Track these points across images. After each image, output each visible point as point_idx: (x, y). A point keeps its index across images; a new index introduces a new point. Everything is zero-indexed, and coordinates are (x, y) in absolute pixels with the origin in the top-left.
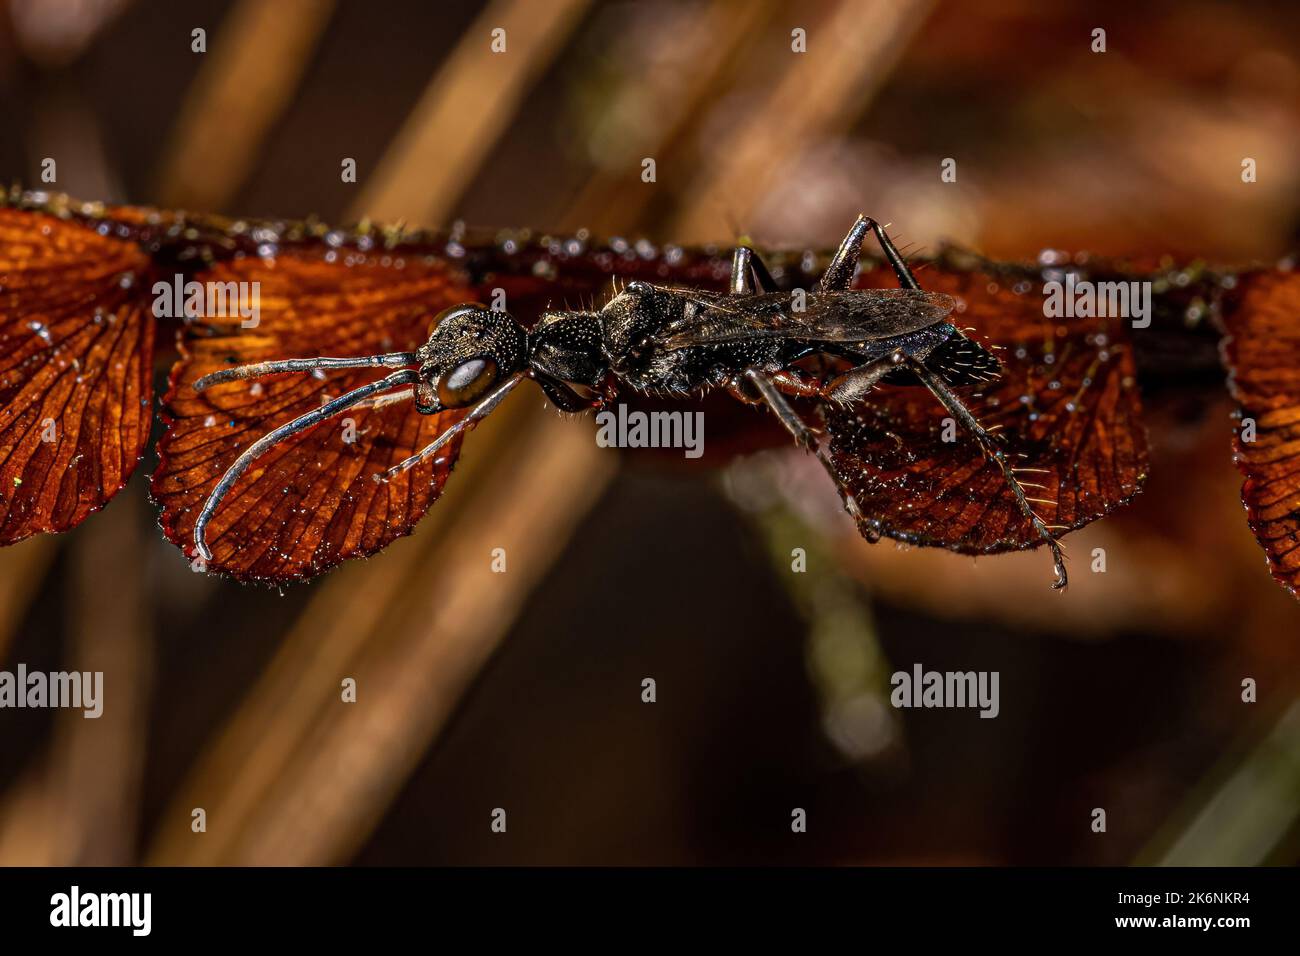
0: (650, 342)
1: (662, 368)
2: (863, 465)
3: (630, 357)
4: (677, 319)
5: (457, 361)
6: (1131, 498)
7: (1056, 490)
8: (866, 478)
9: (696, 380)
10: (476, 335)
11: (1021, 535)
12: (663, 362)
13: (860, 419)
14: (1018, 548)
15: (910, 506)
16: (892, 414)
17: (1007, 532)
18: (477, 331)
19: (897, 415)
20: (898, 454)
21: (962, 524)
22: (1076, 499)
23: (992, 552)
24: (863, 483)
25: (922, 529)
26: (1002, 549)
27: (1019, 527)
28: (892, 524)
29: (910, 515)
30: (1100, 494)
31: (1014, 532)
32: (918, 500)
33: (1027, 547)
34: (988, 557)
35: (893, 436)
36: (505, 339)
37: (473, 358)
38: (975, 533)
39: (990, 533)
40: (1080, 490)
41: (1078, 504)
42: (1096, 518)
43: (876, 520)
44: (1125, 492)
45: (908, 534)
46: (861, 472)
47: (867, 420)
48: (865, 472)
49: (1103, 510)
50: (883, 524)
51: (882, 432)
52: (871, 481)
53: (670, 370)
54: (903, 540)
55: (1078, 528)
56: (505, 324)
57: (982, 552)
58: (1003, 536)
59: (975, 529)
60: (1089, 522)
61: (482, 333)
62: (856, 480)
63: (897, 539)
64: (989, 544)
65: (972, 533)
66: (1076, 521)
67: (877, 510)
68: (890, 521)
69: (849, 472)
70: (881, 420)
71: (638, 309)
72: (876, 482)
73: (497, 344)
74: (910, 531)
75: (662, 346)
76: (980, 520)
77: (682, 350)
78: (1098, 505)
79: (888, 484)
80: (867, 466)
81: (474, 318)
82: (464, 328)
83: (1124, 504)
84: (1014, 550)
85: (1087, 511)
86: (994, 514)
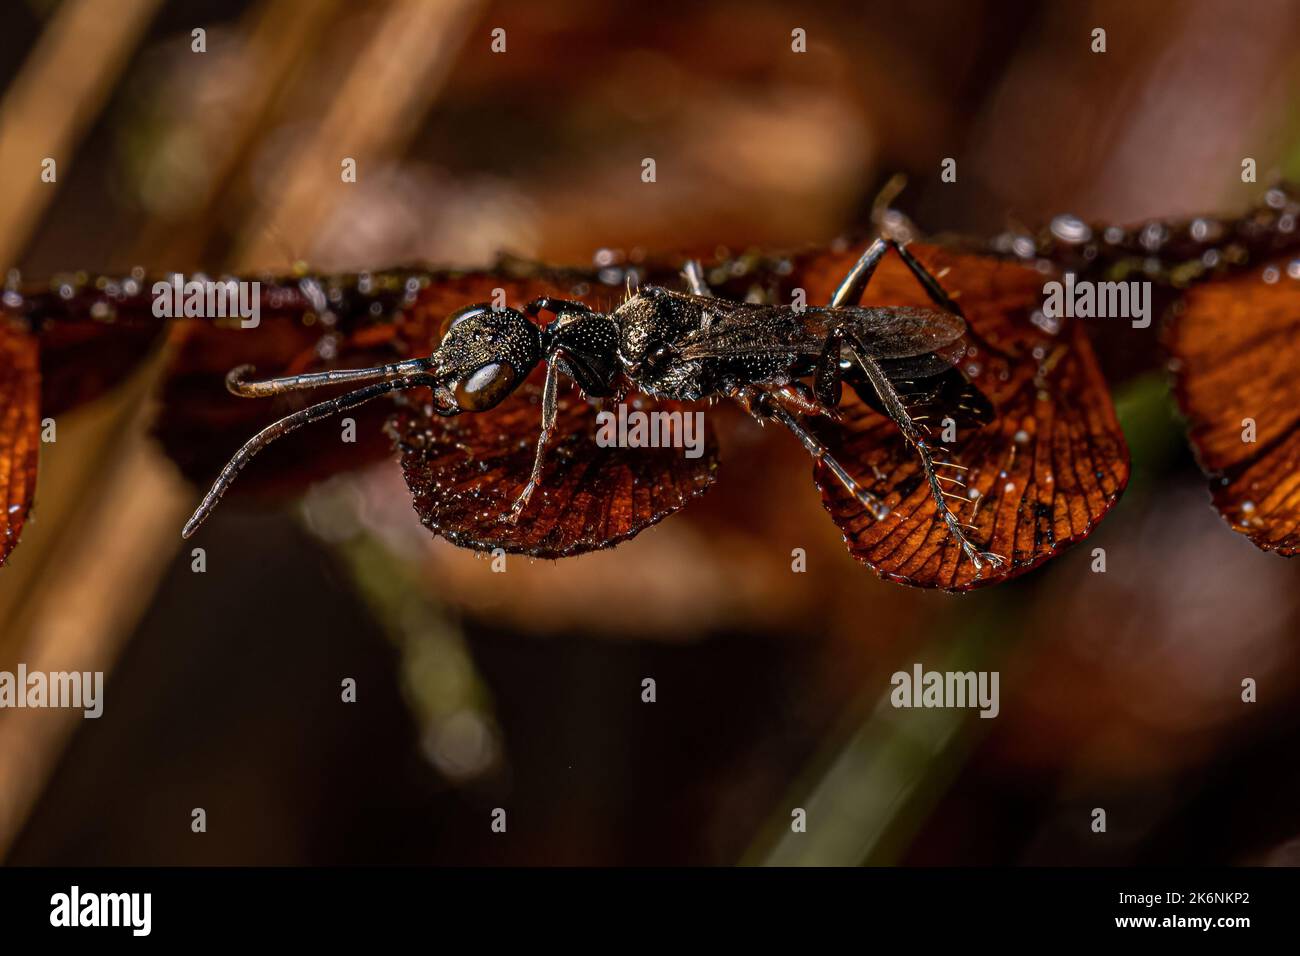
0: (667, 351)
1: (676, 377)
2: (436, 478)
3: (645, 364)
4: (695, 328)
5: (473, 367)
6: (705, 489)
7: (630, 488)
8: (439, 491)
9: (707, 390)
10: (490, 339)
11: (599, 535)
12: (677, 372)
13: (429, 433)
14: (596, 548)
15: (486, 515)
16: (460, 427)
17: (584, 533)
18: (490, 334)
19: (465, 428)
20: (471, 465)
21: (539, 528)
22: (651, 495)
23: (571, 553)
24: (437, 496)
25: (499, 536)
26: (580, 550)
27: (596, 527)
28: (470, 535)
29: (487, 524)
30: (674, 488)
31: (592, 532)
32: (493, 508)
33: (606, 546)
34: (568, 558)
35: (463, 447)
36: (519, 341)
37: (489, 363)
38: (553, 537)
39: (567, 534)
40: (654, 486)
41: (653, 500)
42: (671, 511)
43: (453, 531)
44: (700, 484)
45: (486, 543)
46: (434, 485)
47: (438, 434)
48: (439, 485)
49: (678, 503)
50: (460, 535)
51: (452, 445)
52: (445, 494)
53: (685, 379)
54: (481, 548)
55: (655, 523)
56: (517, 324)
57: (560, 554)
58: (581, 536)
59: (553, 532)
60: (665, 515)
61: (495, 337)
62: (430, 493)
63: (475, 548)
64: (568, 546)
65: (550, 537)
66: (652, 516)
67: (453, 522)
68: (466, 532)
69: (423, 486)
70: (450, 433)
71: (655, 316)
72: (450, 494)
73: (511, 347)
74: (488, 539)
75: (678, 356)
76: (557, 524)
77: (697, 360)
78: (673, 499)
79: (462, 495)
80: (440, 479)
81: (485, 320)
82: (477, 332)
83: (698, 497)
84: (593, 549)
85: (661, 506)
86: (570, 516)
